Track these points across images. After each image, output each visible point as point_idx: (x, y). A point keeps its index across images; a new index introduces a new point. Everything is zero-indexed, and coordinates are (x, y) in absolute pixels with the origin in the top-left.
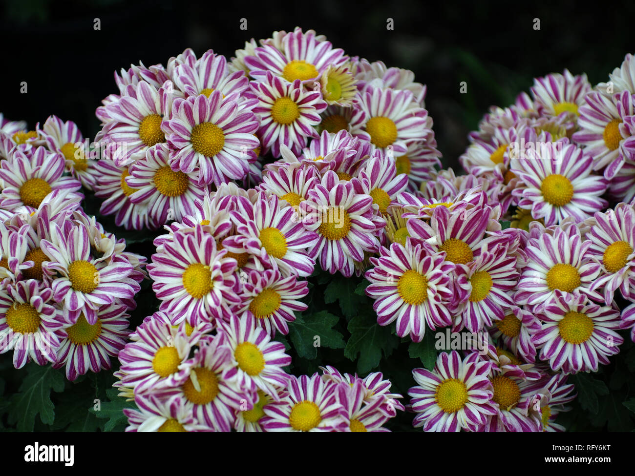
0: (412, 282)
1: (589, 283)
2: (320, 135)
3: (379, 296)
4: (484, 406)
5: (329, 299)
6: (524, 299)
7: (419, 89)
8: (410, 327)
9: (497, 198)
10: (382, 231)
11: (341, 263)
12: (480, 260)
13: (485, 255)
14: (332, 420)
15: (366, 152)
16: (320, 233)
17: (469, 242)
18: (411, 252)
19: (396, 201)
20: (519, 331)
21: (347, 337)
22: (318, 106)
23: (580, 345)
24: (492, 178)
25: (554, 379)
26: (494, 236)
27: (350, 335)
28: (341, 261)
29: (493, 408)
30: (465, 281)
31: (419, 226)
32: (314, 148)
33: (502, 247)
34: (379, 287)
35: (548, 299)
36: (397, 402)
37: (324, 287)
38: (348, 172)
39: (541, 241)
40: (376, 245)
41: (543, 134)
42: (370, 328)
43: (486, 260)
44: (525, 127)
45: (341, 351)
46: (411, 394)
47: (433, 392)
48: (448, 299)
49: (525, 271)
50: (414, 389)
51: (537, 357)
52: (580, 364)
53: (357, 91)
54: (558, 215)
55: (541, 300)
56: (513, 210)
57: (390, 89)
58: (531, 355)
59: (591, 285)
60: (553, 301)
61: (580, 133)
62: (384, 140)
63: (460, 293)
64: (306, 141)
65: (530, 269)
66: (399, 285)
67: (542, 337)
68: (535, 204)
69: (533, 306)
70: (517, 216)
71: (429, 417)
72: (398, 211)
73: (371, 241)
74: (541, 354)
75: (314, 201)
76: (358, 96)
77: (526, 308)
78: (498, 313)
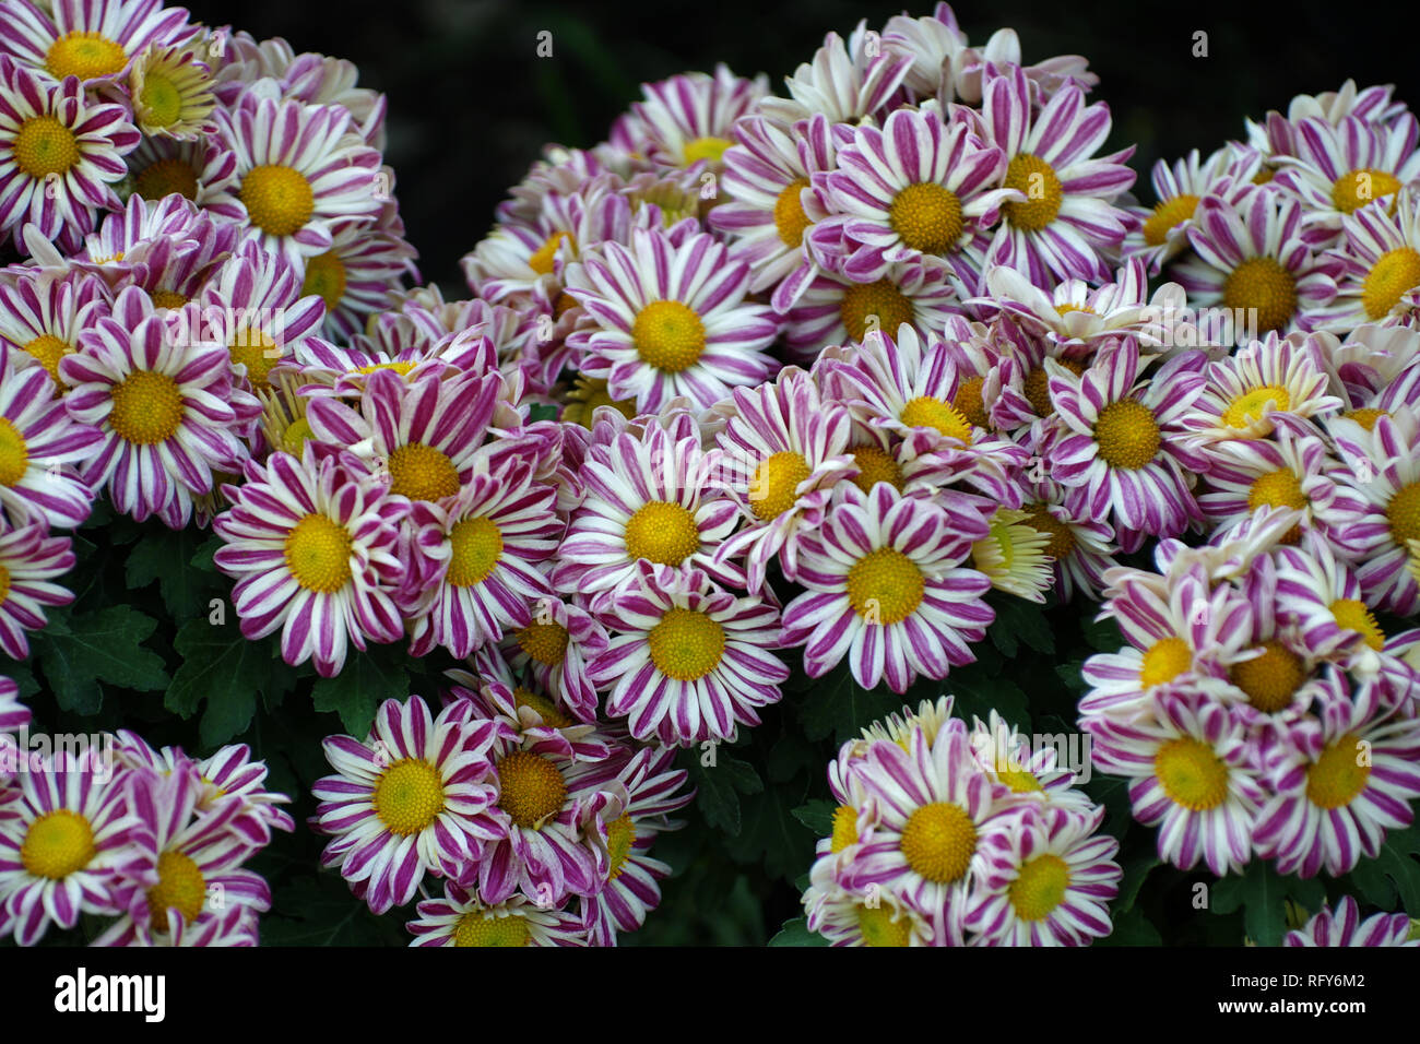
0: (317, 542)
1: (716, 544)
2: (126, 206)
3: (245, 573)
4: (479, 819)
5: (137, 577)
6: (573, 580)
7: (369, 103)
8: (312, 643)
9: (536, 352)
10: (253, 424)
11: (160, 498)
12: (470, 492)
13: (481, 483)
14: (118, 853)
15: (224, 244)
16: (111, 428)
17: (451, 452)
18: (313, 474)
19: (292, 358)
20: (563, 652)
21: (173, 663)
22: (119, 139)
23: (695, 683)
24: (528, 307)
25: (639, 758)
26: (505, 439)
27: (181, 660)
28: (160, 493)
29: (498, 826)
30: (435, 539)
31: (335, 416)
32: (110, 235)
33: (521, 463)
34: (244, 552)
35: (623, 580)
36: (275, 813)
37: (125, 551)
38: (182, 290)
39: (614, 451)
40: (239, 458)
41: (644, 209)
42: (233, 645)
43: (483, 493)
44: (604, 194)
45: (159, 696)
46: (319, 794)
47: (369, 789)
48: (393, 580)
49: (578, 517)
50: (326, 782)
51: (601, 710)
52: (695, 725)
53: (220, 106)
54: (668, 391)
55: (609, 582)
56: (568, 379)
57: (295, 102)
58: (588, 705)
59: (718, 550)
60: (634, 585)
61: (725, 209)
62: (281, 218)
63: (422, 565)
64: (93, 217)
65: (589, 512)
66: (289, 548)
67: (610, 664)
68: (616, 366)
69: (591, 596)
70: (577, 394)
71: (358, 844)
72: (293, 381)
73: (228, 448)
74: (609, 703)
75: (93, 354)
76: (220, 117)
77: (576, 600)
78: (517, 611)
